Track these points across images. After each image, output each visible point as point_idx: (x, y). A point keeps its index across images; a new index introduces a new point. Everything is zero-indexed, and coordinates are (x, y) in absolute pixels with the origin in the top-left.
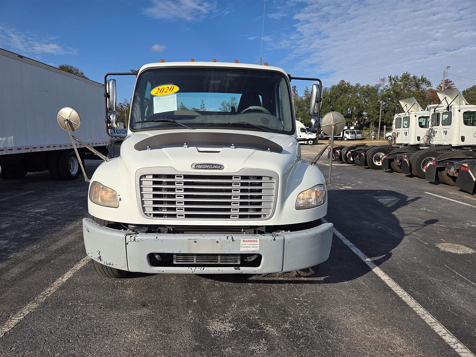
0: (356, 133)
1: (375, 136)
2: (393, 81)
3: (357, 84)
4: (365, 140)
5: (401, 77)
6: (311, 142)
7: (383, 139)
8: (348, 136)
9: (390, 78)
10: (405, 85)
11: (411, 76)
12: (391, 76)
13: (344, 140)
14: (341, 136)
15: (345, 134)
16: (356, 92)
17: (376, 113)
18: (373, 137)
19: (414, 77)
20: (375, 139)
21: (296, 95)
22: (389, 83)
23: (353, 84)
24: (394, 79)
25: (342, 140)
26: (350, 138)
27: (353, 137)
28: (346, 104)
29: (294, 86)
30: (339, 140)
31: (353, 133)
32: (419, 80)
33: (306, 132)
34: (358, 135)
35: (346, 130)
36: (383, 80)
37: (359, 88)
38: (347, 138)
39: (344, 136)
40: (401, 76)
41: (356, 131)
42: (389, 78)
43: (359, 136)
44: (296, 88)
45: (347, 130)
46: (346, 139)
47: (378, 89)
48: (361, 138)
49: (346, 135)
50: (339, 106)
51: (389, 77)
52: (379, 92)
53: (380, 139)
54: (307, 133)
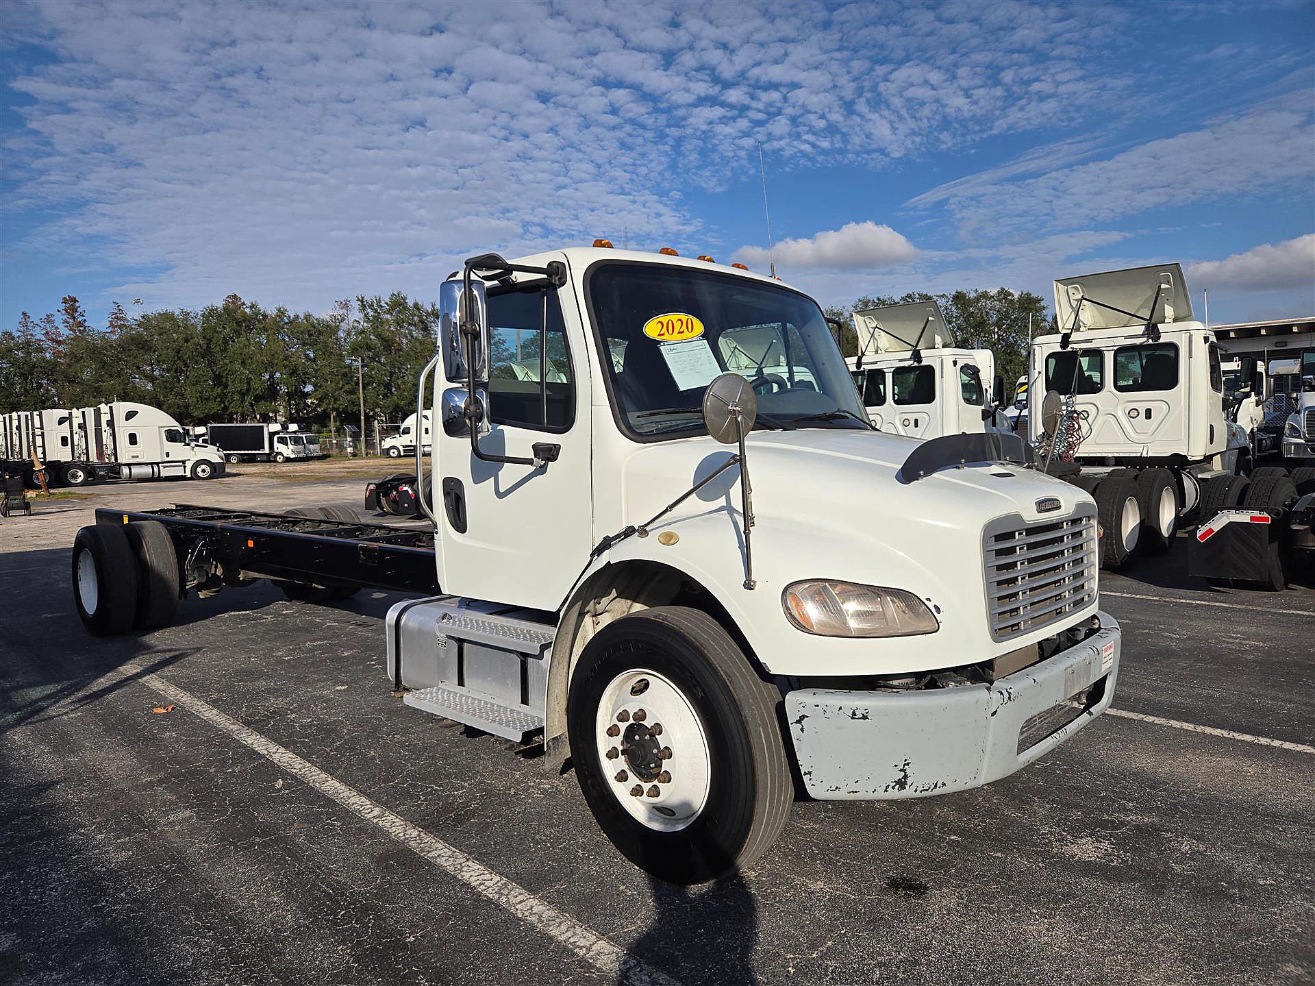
0: (305, 442)
1: (355, 447)
2: (369, 310)
3: (279, 310)
4: (331, 459)
5: (387, 303)
6: (204, 471)
7: (375, 456)
8: (287, 451)
9: (362, 301)
10: (399, 323)
11: (410, 303)
12: (363, 298)
13: (276, 462)
14: (267, 450)
15: (276, 444)
16: (279, 329)
17: (343, 390)
18: (350, 450)
19: (416, 306)
20: (354, 455)
21: (80, 324)
22: (361, 315)
23: (269, 308)
24: (371, 306)
25: (269, 461)
26: (293, 456)
27: (299, 452)
28: (257, 361)
29: (69, 297)
30: (261, 462)
31: (297, 441)
32: (428, 314)
33: (185, 442)
34: (311, 447)
35: (277, 433)
36: (345, 305)
37: (287, 321)
38: (283, 455)
39: (276, 450)
40: (388, 300)
41: (304, 436)
42: (359, 303)
43: (314, 449)
44: (77, 304)
45: (282, 435)
46: (280, 459)
47: (338, 326)
48: (319, 453)
49: (279, 447)
50: (237, 366)
51: (359, 300)
52: (342, 334)
53: (367, 454)
54: (188, 445)
